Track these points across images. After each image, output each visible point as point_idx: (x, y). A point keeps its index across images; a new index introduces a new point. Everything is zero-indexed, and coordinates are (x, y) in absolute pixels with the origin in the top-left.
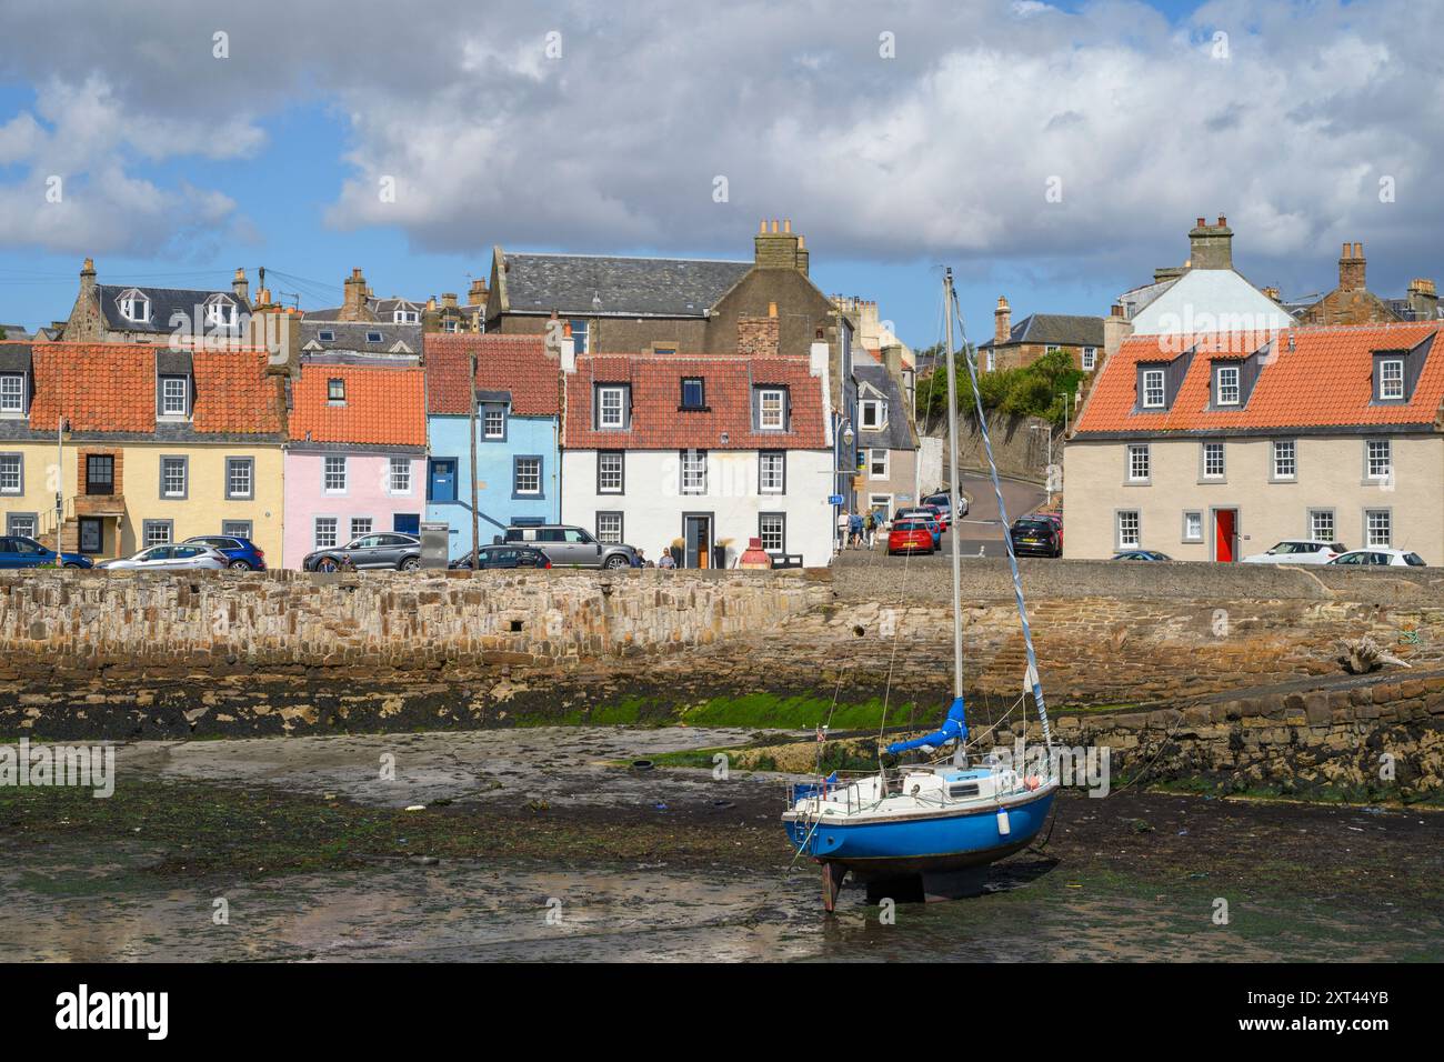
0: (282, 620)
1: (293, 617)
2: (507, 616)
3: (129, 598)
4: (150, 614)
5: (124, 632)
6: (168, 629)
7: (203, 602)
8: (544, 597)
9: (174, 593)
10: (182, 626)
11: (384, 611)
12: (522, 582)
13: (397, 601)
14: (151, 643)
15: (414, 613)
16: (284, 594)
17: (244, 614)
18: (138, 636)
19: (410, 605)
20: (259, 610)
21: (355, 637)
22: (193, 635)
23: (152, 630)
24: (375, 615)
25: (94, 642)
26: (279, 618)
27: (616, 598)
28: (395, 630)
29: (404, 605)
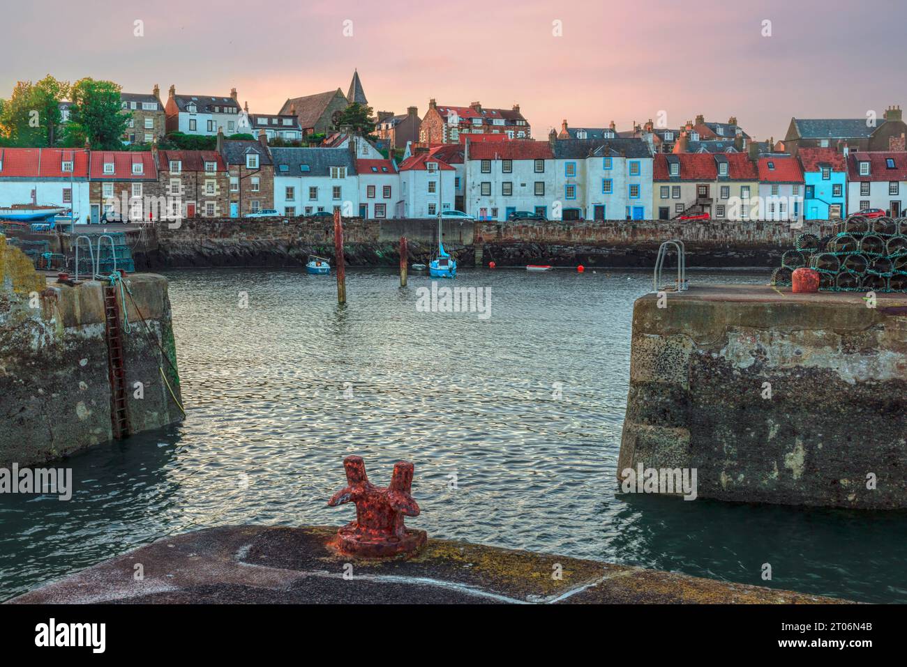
3: (742, 228)
4: (748, 232)
5: (741, 238)
6: (754, 236)
7: (765, 229)
9: (755, 226)
10: (758, 236)
11: (821, 231)
14: (749, 240)
17: (777, 232)
18: (745, 238)
20: (782, 231)
22: (762, 238)
23: (749, 237)
25: (732, 240)
26: (788, 233)
29: (828, 229)
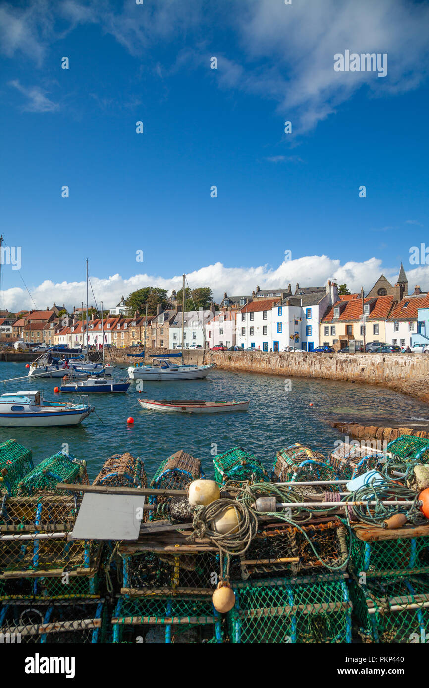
0: (319, 365)
1: (321, 365)
2: (361, 366)
8: (369, 361)
12: (365, 357)
13: (339, 362)
15: (342, 365)
16: (320, 359)
19: (341, 363)
21: (331, 371)
24: (335, 365)
27: (386, 362)
28: (338, 370)
